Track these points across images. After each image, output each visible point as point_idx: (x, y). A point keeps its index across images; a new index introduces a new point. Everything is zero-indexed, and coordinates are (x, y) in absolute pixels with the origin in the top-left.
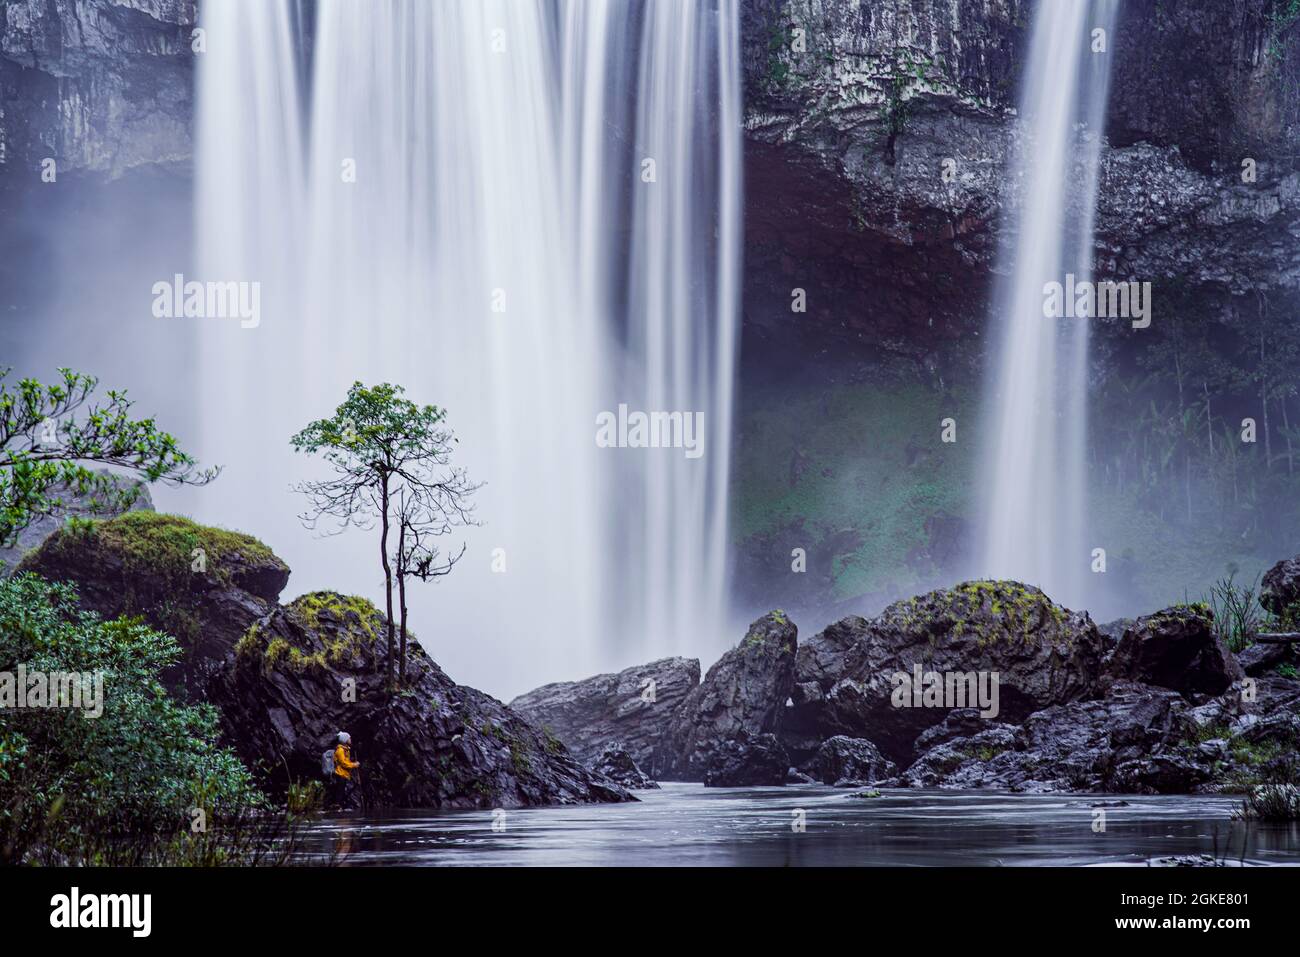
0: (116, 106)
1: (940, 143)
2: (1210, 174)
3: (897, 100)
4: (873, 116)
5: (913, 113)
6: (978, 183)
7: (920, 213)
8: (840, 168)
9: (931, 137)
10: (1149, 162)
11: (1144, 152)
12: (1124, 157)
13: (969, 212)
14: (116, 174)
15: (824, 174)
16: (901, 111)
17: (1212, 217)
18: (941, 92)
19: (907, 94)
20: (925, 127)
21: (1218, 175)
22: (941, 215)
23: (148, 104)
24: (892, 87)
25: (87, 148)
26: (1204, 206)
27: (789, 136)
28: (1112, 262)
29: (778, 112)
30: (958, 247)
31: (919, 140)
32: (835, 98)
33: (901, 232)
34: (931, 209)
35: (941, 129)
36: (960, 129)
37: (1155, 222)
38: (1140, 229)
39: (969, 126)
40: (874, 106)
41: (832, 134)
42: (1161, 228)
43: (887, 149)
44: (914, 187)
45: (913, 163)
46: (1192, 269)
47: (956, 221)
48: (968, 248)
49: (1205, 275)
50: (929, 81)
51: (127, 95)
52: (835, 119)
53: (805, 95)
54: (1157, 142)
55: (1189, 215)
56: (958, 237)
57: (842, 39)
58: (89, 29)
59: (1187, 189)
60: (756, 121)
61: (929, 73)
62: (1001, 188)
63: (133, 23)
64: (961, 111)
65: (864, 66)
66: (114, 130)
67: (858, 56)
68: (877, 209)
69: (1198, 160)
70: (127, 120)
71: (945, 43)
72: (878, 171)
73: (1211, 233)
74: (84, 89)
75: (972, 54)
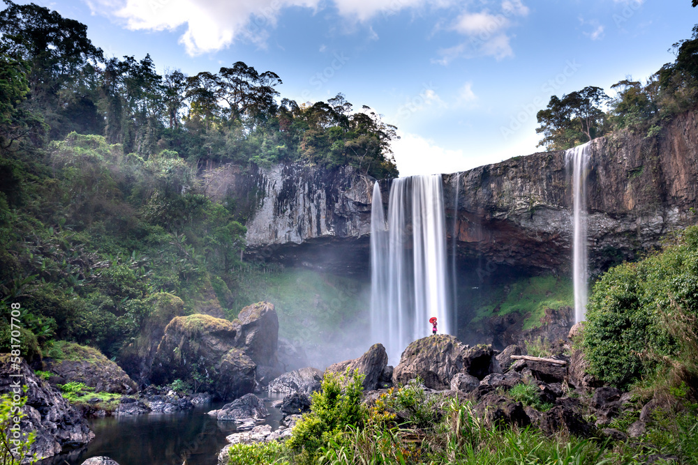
0: (358, 223)
1: (544, 216)
2: (615, 218)
3: (532, 207)
4: (526, 211)
5: (536, 210)
6: (556, 225)
7: (543, 234)
8: (520, 224)
9: (542, 215)
10: (600, 217)
11: (598, 215)
12: (593, 216)
13: (555, 233)
14: (359, 237)
15: (516, 226)
16: (533, 209)
17: (619, 230)
18: (542, 204)
19: (534, 205)
20: (540, 212)
21: (619, 219)
22: (548, 234)
23: (365, 221)
24: (530, 204)
25: (352, 232)
26: (616, 227)
27: (506, 217)
28: (595, 243)
29: (503, 211)
30: (554, 241)
31: (539, 216)
32: (516, 207)
33: (539, 239)
34: (545, 233)
35: (544, 213)
36: (549, 213)
37: (604, 232)
38: (600, 234)
39: (551, 211)
40: (526, 208)
41: (516, 215)
42: (606, 234)
43: (531, 218)
44: (540, 228)
45: (539, 221)
46: (617, 244)
47: (552, 235)
48: (557, 241)
49: (621, 245)
50: (539, 201)
51: (360, 220)
52: (516, 212)
53: (508, 207)
54: (601, 212)
55: (613, 230)
56: (553, 239)
57: (517, 193)
58: (351, 207)
59: (611, 223)
60: (498, 214)
61: (539, 199)
62: (562, 226)
63: (359, 205)
64: (549, 208)
65: (523, 199)
66: (358, 228)
67: (521, 197)
68: (532, 233)
69: (612, 216)
70: (361, 225)
71: (543, 192)
72: (530, 224)
73: (620, 234)
74: (351, 220)
75: (550, 194)
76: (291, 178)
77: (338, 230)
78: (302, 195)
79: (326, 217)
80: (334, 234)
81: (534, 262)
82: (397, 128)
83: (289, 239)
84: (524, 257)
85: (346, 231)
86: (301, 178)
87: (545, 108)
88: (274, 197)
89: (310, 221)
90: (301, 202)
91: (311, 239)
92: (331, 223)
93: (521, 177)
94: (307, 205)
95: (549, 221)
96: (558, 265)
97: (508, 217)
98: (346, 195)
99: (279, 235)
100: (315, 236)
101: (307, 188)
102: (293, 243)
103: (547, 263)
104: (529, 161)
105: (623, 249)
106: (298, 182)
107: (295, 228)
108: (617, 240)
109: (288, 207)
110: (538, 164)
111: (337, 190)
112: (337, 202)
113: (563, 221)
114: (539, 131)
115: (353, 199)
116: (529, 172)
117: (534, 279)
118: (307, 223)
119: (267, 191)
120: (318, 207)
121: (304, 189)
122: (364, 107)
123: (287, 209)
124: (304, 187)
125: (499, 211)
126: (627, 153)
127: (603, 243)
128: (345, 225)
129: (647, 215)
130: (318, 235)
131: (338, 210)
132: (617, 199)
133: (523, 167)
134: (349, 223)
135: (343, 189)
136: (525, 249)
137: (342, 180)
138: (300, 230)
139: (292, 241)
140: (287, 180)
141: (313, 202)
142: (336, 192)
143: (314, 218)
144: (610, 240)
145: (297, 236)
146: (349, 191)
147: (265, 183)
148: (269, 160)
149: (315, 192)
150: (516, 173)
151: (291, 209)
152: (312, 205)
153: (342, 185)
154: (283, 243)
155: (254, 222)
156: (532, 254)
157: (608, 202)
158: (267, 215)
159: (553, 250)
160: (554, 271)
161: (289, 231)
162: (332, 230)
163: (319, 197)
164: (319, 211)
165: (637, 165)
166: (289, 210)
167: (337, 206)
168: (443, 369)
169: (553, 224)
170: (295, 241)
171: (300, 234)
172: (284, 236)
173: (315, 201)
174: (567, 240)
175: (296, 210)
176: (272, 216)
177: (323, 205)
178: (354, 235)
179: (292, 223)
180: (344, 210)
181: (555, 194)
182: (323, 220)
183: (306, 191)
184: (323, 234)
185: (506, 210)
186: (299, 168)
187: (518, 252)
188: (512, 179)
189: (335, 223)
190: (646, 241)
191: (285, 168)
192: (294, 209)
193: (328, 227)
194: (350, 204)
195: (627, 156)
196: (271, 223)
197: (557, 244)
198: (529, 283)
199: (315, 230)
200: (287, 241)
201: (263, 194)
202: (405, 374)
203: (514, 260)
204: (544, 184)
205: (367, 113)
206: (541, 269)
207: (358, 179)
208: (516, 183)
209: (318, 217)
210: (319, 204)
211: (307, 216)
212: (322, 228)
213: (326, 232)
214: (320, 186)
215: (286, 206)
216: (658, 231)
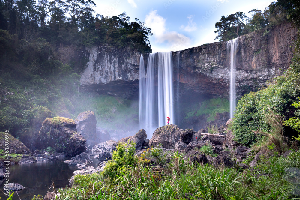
0: (133, 74)
1: (217, 71)
2: (248, 73)
3: (212, 67)
4: (209, 69)
5: (214, 68)
6: (222, 76)
7: (216, 79)
8: (206, 75)
9: (216, 71)
10: (241, 72)
11: (241, 71)
12: (238, 72)
14: (134, 81)
15: (205, 76)
16: (212, 68)
17: (249, 78)
18: (216, 66)
19: (213, 66)
20: (215, 70)
21: (249, 73)
22: (219, 79)
23: (137, 73)
24: (211, 66)
25: (131, 78)
26: (248, 77)
27: (200, 72)
28: (239, 84)
29: (199, 69)
30: (221, 83)
31: (215, 71)
32: (205, 67)
33: (215, 82)
34: (217, 79)
35: (217, 70)
36: (219, 70)
37: (243, 79)
38: (241, 80)
39: (220, 69)
40: (209, 68)
41: (205, 71)
42: (244, 80)
43: (211, 72)
44: (215, 76)
45: (215, 74)
46: (248, 84)
47: (220, 80)
49: (250, 85)
50: (215, 65)
51: (134, 73)
52: (205, 69)
53: (201, 67)
54: (242, 70)
55: (247, 78)
56: (221, 82)
57: (205, 61)
58: (130, 66)
59: (246, 75)
60: (197, 70)
61: (215, 64)
62: (225, 76)
63: (134, 65)
64: (219, 68)
65: (208, 63)
66: (133, 76)
67: (207, 62)
68: (211, 79)
69: (247, 71)
70: (134, 75)
71: (217, 60)
72: (211, 75)
73: (250, 80)
74: (130, 72)
75: (220, 61)
76: (102, 53)
77: (124, 77)
78: (107, 61)
79: (118, 71)
80: (122, 79)
81: (212, 92)
82: (151, 29)
83: (101, 81)
84: (208, 90)
85: (128, 78)
86: (106, 53)
87: (219, 22)
88: (93, 61)
89: (111, 73)
90: (106, 64)
91: (111, 82)
92: (121, 74)
93: (207, 53)
94: (109, 66)
95: (219, 73)
96: (222, 93)
97: (201, 72)
98: (128, 61)
99: (96, 80)
100: (113, 80)
101: (109, 57)
102: (103, 83)
103: (218, 92)
104: (211, 46)
105: (251, 86)
106: (105, 54)
107: (104, 76)
108: (248, 82)
109: (100, 66)
110: (215, 47)
111: (123, 59)
112: (123, 64)
113: (225, 73)
114: (216, 32)
115: (131, 63)
116: (211, 51)
117: (212, 100)
118: (109, 74)
119: (90, 59)
120: (114, 66)
121: (108, 58)
122: (136, 19)
123: (100, 67)
124: (108, 57)
126: (254, 43)
127: (242, 83)
128: (127, 75)
129: (261, 71)
130: (115, 80)
131: (124, 68)
132: (249, 64)
133: (209, 49)
134: (129, 74)
135: (126, 58)
136: (209, 86)
137: (125, 54)
138: (106, 77)
139: (102, 82)
140: (99, 54)
141: (112, 64)
142: (123, 60)
143: (113, 72)
144: (245, 82)
145: (105, 80)
146: (129, 59)
147: (89, 55)
148: (91, 44)
149: (113, 59)
150: (205, 51)
151: (102, 67)
152: (111, 65)
153: (126, 56)
154: (98, 83)
155: (84, 73)
156: (211, 88)
157: (245, 65)
158: (90, 70)
159: (221, 87)
160: (221, 96)
161: (101, 78)
162: (121, 77)
163: (115, 62)
164: (115, 68)
165: (258, 48)
166: (101, 68)
167: (123, 66)
168: (171, 140)
169: (221, 75)
170: (104, 83)
171: (106, 79)
172: (98, 80)
173: (113, 64)
174: (227, 82)
175: (104, 68)
176: (93, 71)
177: (117, 66)
178: (131, 80)
179: (102, 74)
180: (126, 68)
181: (222, 61)
182: (117, 73)
183: (109, 59)
184: (117, 79)
186: (105, 48)
187: (205, 88)
188: (203, 54)
189: (122, 74)
190: (261, 83)
191: (99, 48)
192: (103, 67)
193: (119, 76)
194: (129, 65)
195: (254, 44)
196: (92, 74)
197: (222, 84)
198: (210, 101)
199: (113, 77)
200: (100, 82)
201: (88, 60)
202: (154, 142)
203: (203, 91)
204: (218, 57)
205: (138, 22)
206: (215, 95)
207: (133, 53)
208: (205, 56)
209: (115, 71)
210: (115, 65)
211: (109, 71)
212: (116, 76)
213: (118, 78)
214: (115, 57)
215: (99, 66)
216: (266, 78)
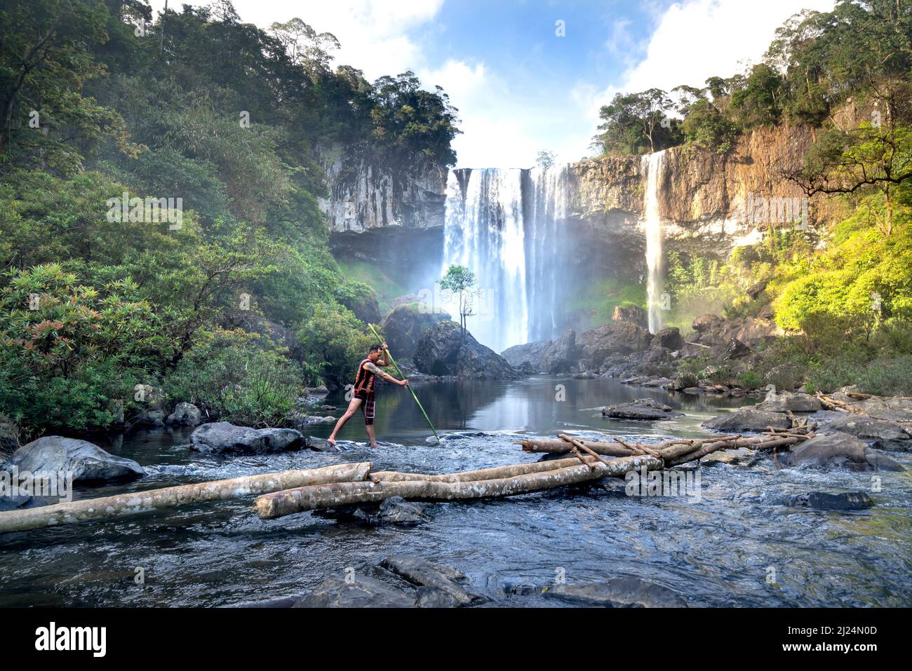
0: (426, 214)
1: (618, 219)
2: (682, 226)
3: (607, 209)
4: (601, 213)
5: (611, 212)
6: (626, 229)
7: (614, 236)
8: (593, 225)
9: (616, 218)
10: (669, 223)
11: (667, 221)
12: (664, 223)
14: (428, 228)
15: (590, 227)
16: (608, 212)
17: (682, 237)
18: (618, 207)
20: (615, 215)
22: (618, 236)
25: (420, 223)
26: (681, 234)
29: (578, 212)
31: (613, 219)
32: (592, 209)
33: (608, 241)
35: (618, 216)
36: (623, 216)
37: (670, 238)
39: (625, 215)
40: (601, 211)
41: (591, 217)
42: (671, 240)
43: (605, 221)
44: (611, 230)
45: (611, 224)
47: (621, 238)
50: (615, 205)
51: (429, 211)
52: (592, 214)
53: (585, 208)
54: (670, 219)
55: (677, 236)
56: (622, 242)
57: (593, 195)
58: (421, 196)
59: (677, 230)
61: (614, 203)
62: (632, 230)
63: (430, 195)
64: (622, 212)
65: (599, 201)
66: (426, 219)
67: (597, 199)
68: (602, 235)
69: (679, 223)
70: (429, 217)
71: (618, 196)
72: (603, 226)
73: (682, 241)
74: (420, 210)
75: (625, 198)
76: (351, 159)
77: (405, 220)
78: (363, 180)
79: (393, 206)
80: (401, 225)
82: (457, 110)
83: (349, 227)
85: (414, 221)
86: (363, 160)
88: (333, 179)
89: (375, 209)
90: (363, 187)
91: (375, 229)
92: (399, 213)
93: (599, 180)
94: (370, 191)
95: (621, 224)
96: (620, 266)
97: (584, 218)
98: (417, 183)
99: (337, 223)
100: (379, 225)
101: (370, 172)
102: (353, 232)
103: (610, 264)
104: (607, 164)
106: (359, 164)
107: (355, 216)
109: (348, 191)
110: (615, 168)
111: (406, 178)
112: (406, 190)
113: (634, 225)
114: (600, 127)
115: (424, 188)
116: (606, 175)
118: (370, 211)
120: (383, 194)
121: (367, 173)
122: (438, 87)
123: (346, 194)
124: (367, 170)
125: (576, 212)
126: (698, 166)
128: (413, 216)
130: (384, 225)
131: (407, 199)
132: (685, 208)
133: (603, 170)
134: (416, 214)
135: (413, 177)
137: (411, 166)
138: (362, 219)
139: (352, 229)
140: (347, 162)
141: (378, 188)
142: (405, 180)
143: (379, 207)
145: (357, 224)
146: (419, 180)
148: (331, 138)
149: (381, 178)
150: (595, 174)
151: (351, 195)
152: (377, 192)
153: (412, 171)
154: (341, 231)
160: (616, 272)
161: (348, 219)
162: (400, 220)
163: (385, 183)
164: (385, 198)
165: (705, 178)
166: (348, 195)
167: (406, 194)
169: (624, 227)
170: (355, 230)
171: (362, 222)
172: (342, 224)
173: (381, 188)
174: (634, 243)
175: (357, 195)
176: (330, 201)
177: (389, 192)
178: (422, 227)
179: (352, 210)
180: (413, 200)
182: (389, 209)
183: (370, 176)
184: (390, 224)
185: (581, 211)
186: (361, 149)
188: (590, 180)
189: (402, 213)
191: (345, 147)
192: (354, 194)
193: (395, 217)
194: (420, 193)
195: (697, 168)
196: (329, 209)
197: (625, 246)
199: (380, 219)
200: (346, 229)
204: (620, 188)
205: (440, 94)
207: (430, 167)
208: (594, 185)
209: (384, 205)
210: (385, 191)
211: (370, 204)
212: (388, 217)
213: (392, 222)
214: (386, 172)
215: (345, 190)
216: (715, 240)
